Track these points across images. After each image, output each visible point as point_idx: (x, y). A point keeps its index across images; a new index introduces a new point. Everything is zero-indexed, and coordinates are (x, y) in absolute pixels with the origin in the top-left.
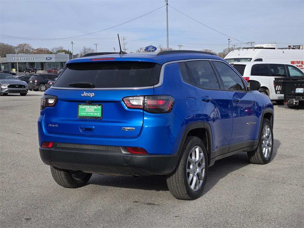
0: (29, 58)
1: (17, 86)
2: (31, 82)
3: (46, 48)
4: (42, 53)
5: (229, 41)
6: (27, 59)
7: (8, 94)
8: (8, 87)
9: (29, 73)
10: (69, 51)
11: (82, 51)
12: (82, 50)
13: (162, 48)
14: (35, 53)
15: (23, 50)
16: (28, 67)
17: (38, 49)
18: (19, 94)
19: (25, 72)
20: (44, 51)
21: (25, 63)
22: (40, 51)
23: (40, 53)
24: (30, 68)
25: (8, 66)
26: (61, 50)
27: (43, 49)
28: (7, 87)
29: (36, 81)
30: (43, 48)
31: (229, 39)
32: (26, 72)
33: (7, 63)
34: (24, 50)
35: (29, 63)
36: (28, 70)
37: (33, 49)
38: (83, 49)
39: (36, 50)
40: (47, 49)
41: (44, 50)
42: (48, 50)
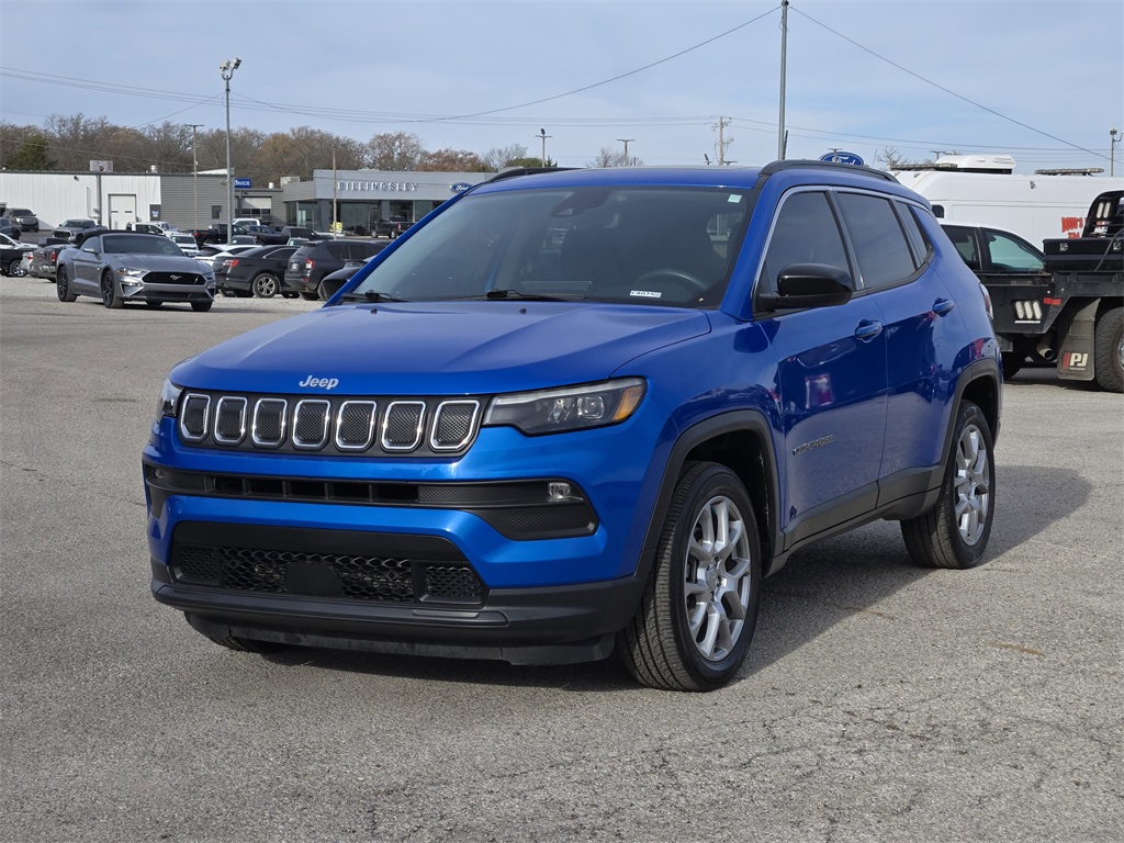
0: (393, 186)
1: (175, 278)
2: (295, 267)
3: (470, 151)
4: (452, 170)
5: (1114, 141)
6: (385, 189)
7: (164, 304)
8: (144, 279)
9: (390, 237)
10: (549, 162)
11: (596, 163)
12: (594, 160)
13: (895, 159)
14: (426, 168)
15: (389, 157)
16: (386, 216)
17: (439, 154)
18: (189, 305)
19: (374, 234)
20: (461, 159)
21: (379, 202)
22: (447, 162)
23: (444, 169)
24: (393, 219)
25: (319, 212)
26: (517, 160)
27: (457, 155)
28: (140, 279)
29: (309, 266)
30: (458, 150)
31: (1113, 133)
32: (378, 233)
33: (316, 202)
34: (393, 157)
35: (393, 203)
36: (386, 229)
37: (425, 154)
38: (599, 155)
39: (434, 156)
40: (471, 154)
41: (460, 156)
42: (476, 158)
